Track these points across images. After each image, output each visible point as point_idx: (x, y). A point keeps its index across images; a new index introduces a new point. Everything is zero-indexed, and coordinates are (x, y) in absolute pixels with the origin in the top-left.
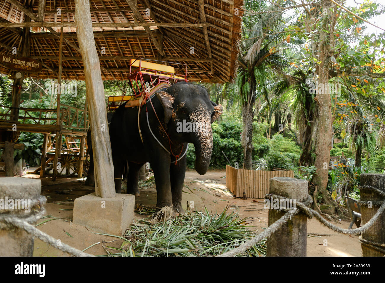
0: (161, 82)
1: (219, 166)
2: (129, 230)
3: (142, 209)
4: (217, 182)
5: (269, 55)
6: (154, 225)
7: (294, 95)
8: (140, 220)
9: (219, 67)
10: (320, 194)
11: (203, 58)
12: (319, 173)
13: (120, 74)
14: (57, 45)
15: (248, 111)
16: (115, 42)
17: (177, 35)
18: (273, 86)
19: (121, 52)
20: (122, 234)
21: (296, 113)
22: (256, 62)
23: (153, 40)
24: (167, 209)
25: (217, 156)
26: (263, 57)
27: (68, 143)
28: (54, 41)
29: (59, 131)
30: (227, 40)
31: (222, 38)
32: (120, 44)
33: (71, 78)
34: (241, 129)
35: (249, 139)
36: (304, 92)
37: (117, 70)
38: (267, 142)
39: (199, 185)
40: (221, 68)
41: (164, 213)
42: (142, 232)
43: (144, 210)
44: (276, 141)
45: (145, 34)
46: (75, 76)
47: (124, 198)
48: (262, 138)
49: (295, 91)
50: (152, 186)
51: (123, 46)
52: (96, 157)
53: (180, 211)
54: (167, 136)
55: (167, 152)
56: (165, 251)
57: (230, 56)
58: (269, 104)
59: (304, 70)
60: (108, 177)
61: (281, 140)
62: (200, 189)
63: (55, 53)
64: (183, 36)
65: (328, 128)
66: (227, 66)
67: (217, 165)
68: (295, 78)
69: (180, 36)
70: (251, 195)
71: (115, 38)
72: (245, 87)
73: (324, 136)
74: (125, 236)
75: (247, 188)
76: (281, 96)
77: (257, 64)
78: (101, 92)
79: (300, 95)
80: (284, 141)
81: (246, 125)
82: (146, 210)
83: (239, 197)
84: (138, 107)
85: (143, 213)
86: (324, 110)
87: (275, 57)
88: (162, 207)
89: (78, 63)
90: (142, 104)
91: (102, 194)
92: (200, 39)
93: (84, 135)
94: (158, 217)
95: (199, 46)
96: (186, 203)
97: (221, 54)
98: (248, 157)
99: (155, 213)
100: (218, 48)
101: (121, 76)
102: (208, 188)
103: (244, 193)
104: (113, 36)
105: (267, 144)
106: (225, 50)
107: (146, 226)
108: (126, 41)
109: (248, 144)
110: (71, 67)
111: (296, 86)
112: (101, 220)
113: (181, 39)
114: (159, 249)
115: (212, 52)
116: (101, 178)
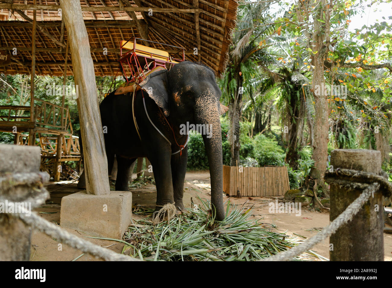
0: (157, 66)
1: (204, 167)
2: (128, 231)
3: (138, 209)
4: (205, 182)
5: (255, 51)
6: (157, 225)
7: (279, 93)
8: (139, 220)
9: (207, 61)
10: (320, 188)
11: (190, 51)
12: (317, 167)
13: (100, 70)
14: (28, 35)
15: (235, 109)
16: (95, 33)
17: (163, 26)
18: (258, 84)
19: (101, 44)
20: (122, 237)
21: (281, 111)
22: (242, 58)
23: (139, 29)
24: (169, 207)
25: (201, 157)
26: (249, 53)
27: (42, 144)
28: (25, 30)
29: (33, 128)
30: (220, 28)
31: (215, 26)
32: (100, 36)
33: (44, 73)
34: (225, 129)
35: (237, 137)
36: (289, 89)
37: (97, 64)
38: (251, 142)
39: (189, 185)
40: (210, 62)
41: (167, 211)
42: (144, 233)
43: (140, 210)
44: (259, 141)
45: (128, 24)
46: (49, 71)
47: (122, 194)
48: (246, 138)
49: (279, 88)
50: (141, 187)
51: (104, 38)
52: (87, 148)
53: (182, 209)
54: (167, 124)
55: (168, 143)
56: (179, 253)
57: (221, 47)
58: (253, 102)
59: (289, 68)
60: (101, 170)
61: (264, 140)
62: (191, 189)
63: (25, 44)
64: (169, 26)
65: (325, 120)
66: (216, 59)
67: (202, 166)
68: (280, 75)
69: (167, 27)
70: (245, 193)
71: (95, 29)
72: (232, 83)
73: (322, 128)
74: (125, 239)
75: (241, 185)
76: (266, 93)
77: (243, 60)
78: (90, 71)
79: (285, 93)
80: (266, 141)
81: (233, 123)
82: (142, 210)
83: (233, 196)
84: (131, 93)
85: (139, 213)
86: (321, 102)
87: (261, 53)
88: (163, 205)
89: (52, 57)
90: (136, 89)
91: (95, 191)
92: (189, 28)
93: (61, 134)
94: (159, 216)
95: (187, 37)
96: (190, 199)
97: (211, 45)
98: (236, 156)
99: (156, 212)
100: (208, 38)
101: (101, 71)
102: (199, 188)
103: (238, 191)
104: (92, 26)
105: (251, 144)
106: (216, 41)
107: (147, 226)
108: (107, 32)
109: (235, 142)
110: (44, 61)
111: (281, 84)
112: (95, 221)
113: (168, 29)
114: (170, 251)
115: (202, 44)
116: (93, 171)
